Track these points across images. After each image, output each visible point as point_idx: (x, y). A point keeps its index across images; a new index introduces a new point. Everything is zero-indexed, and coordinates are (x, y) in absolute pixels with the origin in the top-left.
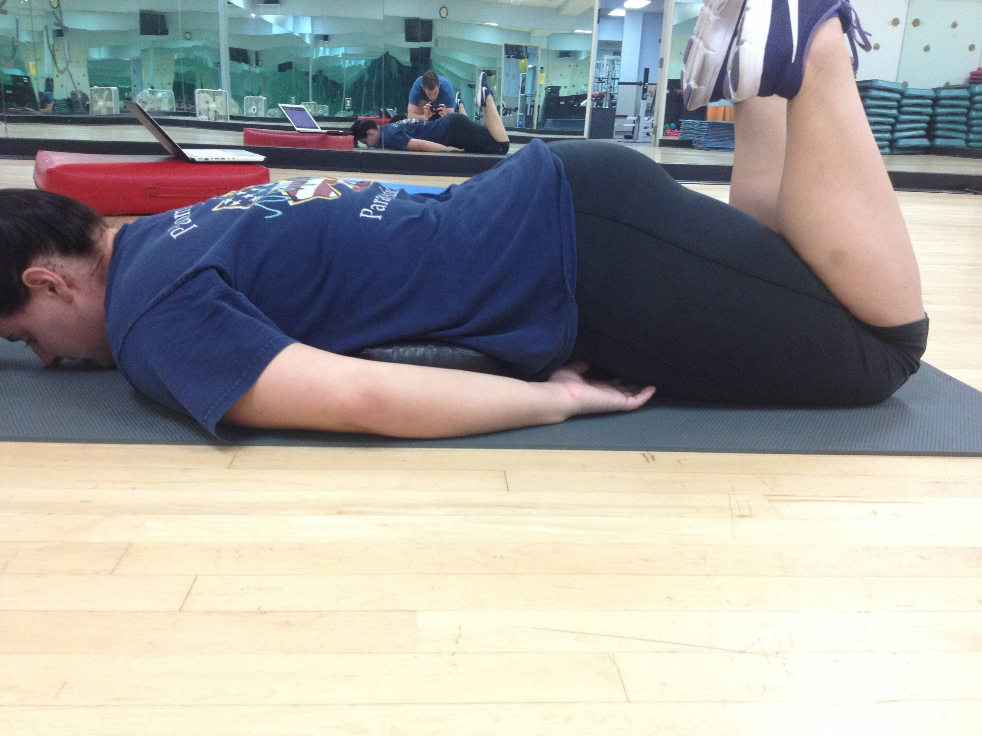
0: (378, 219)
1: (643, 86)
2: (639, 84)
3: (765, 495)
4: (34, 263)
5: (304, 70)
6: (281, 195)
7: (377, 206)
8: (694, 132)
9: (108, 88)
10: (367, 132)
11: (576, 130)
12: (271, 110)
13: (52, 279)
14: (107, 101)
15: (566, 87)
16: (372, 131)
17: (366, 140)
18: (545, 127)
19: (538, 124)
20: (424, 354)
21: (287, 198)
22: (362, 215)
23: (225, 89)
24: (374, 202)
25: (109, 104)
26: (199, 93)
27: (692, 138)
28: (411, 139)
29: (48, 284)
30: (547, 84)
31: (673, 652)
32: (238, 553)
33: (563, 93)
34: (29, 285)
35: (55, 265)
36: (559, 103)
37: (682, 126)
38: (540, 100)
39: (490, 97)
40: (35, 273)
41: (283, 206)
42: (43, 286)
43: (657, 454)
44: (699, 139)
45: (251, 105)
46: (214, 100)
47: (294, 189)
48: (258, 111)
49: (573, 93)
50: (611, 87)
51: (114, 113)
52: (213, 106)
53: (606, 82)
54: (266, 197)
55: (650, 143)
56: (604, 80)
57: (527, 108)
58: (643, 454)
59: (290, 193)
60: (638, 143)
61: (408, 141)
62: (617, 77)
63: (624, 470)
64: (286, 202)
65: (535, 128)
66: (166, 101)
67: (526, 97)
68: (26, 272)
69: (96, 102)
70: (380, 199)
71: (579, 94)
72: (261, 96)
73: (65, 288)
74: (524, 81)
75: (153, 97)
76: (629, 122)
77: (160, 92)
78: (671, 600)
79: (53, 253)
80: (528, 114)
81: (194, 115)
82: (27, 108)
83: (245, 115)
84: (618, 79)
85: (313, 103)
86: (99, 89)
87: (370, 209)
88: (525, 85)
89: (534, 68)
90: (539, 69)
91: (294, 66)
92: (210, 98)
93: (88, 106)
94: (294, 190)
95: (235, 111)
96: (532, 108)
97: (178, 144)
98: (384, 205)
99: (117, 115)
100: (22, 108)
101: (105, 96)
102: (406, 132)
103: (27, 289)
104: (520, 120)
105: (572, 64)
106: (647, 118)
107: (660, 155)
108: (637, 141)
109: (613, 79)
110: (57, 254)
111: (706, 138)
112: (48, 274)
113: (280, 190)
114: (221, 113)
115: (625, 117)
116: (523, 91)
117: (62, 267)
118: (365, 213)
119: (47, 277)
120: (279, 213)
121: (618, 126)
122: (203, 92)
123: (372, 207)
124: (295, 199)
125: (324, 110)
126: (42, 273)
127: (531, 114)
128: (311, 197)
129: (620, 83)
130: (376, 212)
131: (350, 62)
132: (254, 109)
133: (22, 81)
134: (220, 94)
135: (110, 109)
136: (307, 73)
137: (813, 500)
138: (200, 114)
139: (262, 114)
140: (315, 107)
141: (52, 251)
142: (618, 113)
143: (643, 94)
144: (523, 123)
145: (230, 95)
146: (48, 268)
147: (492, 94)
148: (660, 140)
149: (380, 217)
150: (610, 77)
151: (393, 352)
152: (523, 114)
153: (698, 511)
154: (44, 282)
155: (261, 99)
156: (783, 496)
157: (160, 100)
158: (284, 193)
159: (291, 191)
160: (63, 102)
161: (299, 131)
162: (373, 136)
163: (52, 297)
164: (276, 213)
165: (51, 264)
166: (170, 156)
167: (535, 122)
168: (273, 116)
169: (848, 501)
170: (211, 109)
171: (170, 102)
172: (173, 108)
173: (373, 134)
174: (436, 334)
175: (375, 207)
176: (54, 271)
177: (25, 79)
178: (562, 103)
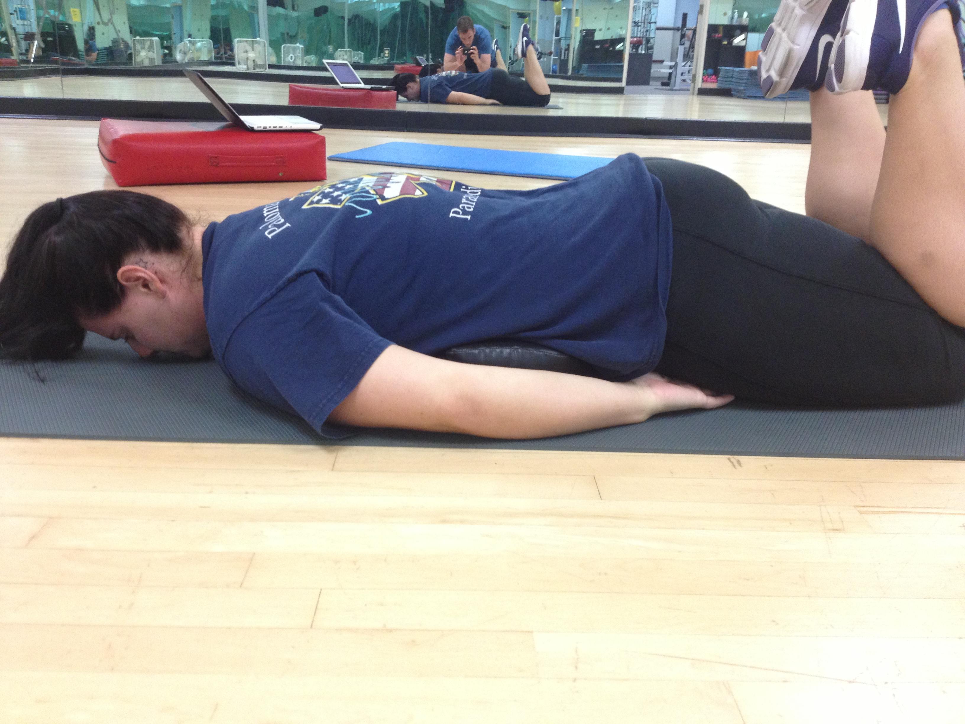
0: (467, 219)
1: (682, 31)
2: (678, 29)
3: (855, 506)
4: (126, 261)
5: (340, 15)
6: (369, 193)
7: (466, 206)
8: (733, 80)
9: (150, 38)
10: (407, 86)
11: (612, 76)
12: (309, 57)
13: (146, 276)
14: (149, 51)
15: (600, 30)
16: (411, 84)
17: (406, 93)
18: (581, 72)
19: (573, 68)
20: (510, 354)
21: (375, 197)
22: (451, 215)
23: (263, 39)
24: (463, 202)
25: (151, 54)
26: (238, 42)
27: (731, 86)
28: (451, 92)
29: (141, 281)
30: (582, 26)
31: (785, 681)
32: (355, 564)
33: (598, 36)
34: (124, 283)
35: (147, 263)
36: (594, 47)
37: (721, 74)
38: (575, 43)
39: (531, 47)
40: (128, 271)
41: (372, 205)
42: (136, 283)
43: (743, 459)
44: (739, 88)
45: (289, 53)
46: (253, 50)
47: (381, 187)
48: (295, 59)
49: (608, 37)
50: (647, 31)
51: (156, 64)
52: (251, 55)
53: (642, 26)
54: (355, 195)
55: (689, 90)
56: (640, 24)
57: (561, 52)
58: (729, 459)
59: (378, 192)
60: (675, 90)
61: (448, 93)
62: (653, 20)
63: (712, 477)
64: (375, 201)
65: (570, 73)
66: (205, 50)
67: (560, 40)
68: (120, 271)
69: (139, 52)
70: (467, 199)
71: (614, 37)
72: (298, 44)
73: (159, 284)
74: (558, 23)
75: (193, 48)
76: (665, 67)
77: (200, 41)
78: (777, 624)
79: (144, 251)
80: (562, 58)
81: (233, 64)
82: (71, 57)
83: (283, 64)
84: (655, 23)
85: (349, 51)
86: (141, 39)
87: (459, 208)
88: (559, 27)
89: (569, 11)
90: (574, 12)
91: (329, 10)
92: (249, 48)
93: (131, 54)
94: (381, 189)
95: (273, 60)
96: (567, 52)
97: (230, 104)
98: (472, 205)
99: (159, 66)
100: (65, 57)
101: (147, 46)
102: (446, 85)
103: (122, 286)
104: (554, 65)
105: (607, 7)
106: (683, 64)
107: (698, 105)
108: (675, 88)
109: (650, 23)
110: (147, 252)
111: (746, 87)
112: (142, 271)
113: (367, 188)
114: (260, 62)
115: (662, 62)
116: (557, 34)
117: (153, 264)
118: (455, 212)
119: (140, 274)
120: (369, 212)
121: (654, 71)
122: (240, 41)
123: (461, 206)
124: (383, 198)
125: (359, 57)
126: (136, 270)
127: (566, 58)
128: (398, 196)
129: (658, 29)
130: (465, 212)
131: (384, 6)
132: (291, 57)
133: (64, 29)
134: (258, 43)
135: (152, 60)
136: (343, 18)
137: (903, 512)
138: (239, 63)
139: (299, 63)
140: (350, 56)
141: (143, 249)
142: (655, 58)
143: (681, 39)
144: (557, 68)
145: (268, 44)
146: (140, 266)
147: (533, 44)
148: (699, 88)
149: (469, 217)
150: (646, 21)
151: (479, 352)
152: (557, 57)
153: (791, 524)
154: (138, 279)
155: (298, 47)
156: (873, 507)
157: (199, 50)
158: (372, 192)
159: (379, 189)
160: (104, 51)
161: (343, 87)
162: (412, 89)
163: (147, 294)
164: (366, 212)
165: (143, 261)
166: (229, 123)
167: (570, 67)
168: (309, 63)
169: (936, 513)
170: (250, 58)
171: (209, 52)
172: (211, 58)
173: (413, 87)
174: (522, 335)
175: (464, 207)
176: (146, 268)
177: (66, 26)
178: (598, 47)
